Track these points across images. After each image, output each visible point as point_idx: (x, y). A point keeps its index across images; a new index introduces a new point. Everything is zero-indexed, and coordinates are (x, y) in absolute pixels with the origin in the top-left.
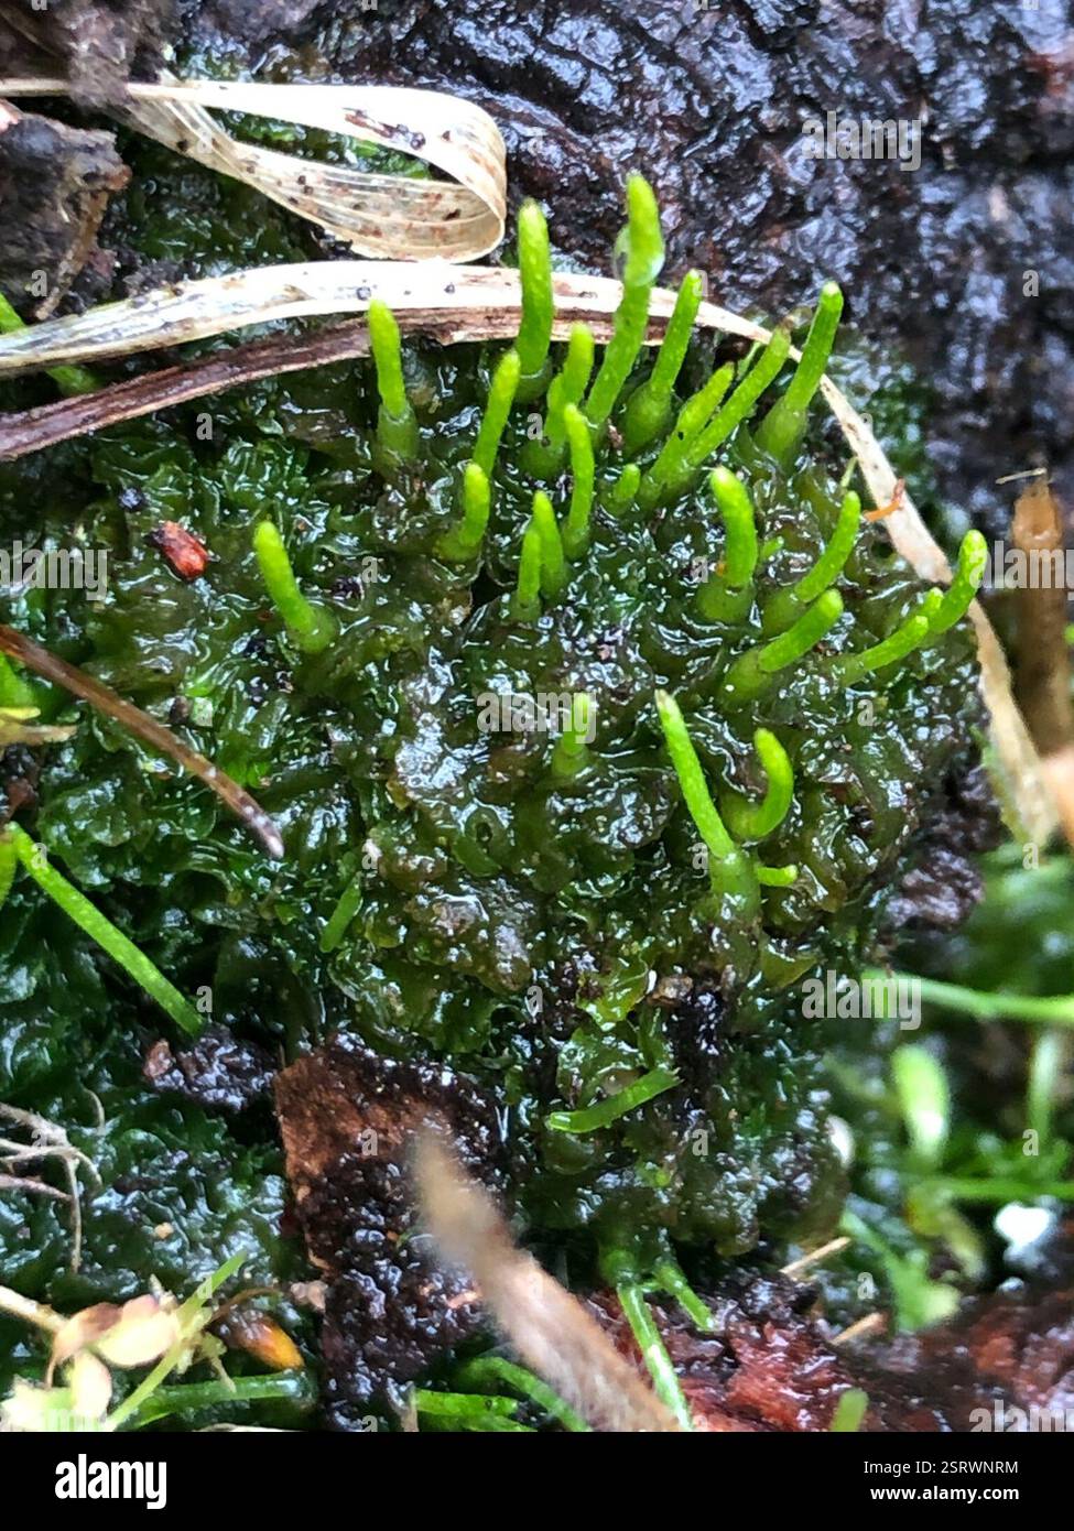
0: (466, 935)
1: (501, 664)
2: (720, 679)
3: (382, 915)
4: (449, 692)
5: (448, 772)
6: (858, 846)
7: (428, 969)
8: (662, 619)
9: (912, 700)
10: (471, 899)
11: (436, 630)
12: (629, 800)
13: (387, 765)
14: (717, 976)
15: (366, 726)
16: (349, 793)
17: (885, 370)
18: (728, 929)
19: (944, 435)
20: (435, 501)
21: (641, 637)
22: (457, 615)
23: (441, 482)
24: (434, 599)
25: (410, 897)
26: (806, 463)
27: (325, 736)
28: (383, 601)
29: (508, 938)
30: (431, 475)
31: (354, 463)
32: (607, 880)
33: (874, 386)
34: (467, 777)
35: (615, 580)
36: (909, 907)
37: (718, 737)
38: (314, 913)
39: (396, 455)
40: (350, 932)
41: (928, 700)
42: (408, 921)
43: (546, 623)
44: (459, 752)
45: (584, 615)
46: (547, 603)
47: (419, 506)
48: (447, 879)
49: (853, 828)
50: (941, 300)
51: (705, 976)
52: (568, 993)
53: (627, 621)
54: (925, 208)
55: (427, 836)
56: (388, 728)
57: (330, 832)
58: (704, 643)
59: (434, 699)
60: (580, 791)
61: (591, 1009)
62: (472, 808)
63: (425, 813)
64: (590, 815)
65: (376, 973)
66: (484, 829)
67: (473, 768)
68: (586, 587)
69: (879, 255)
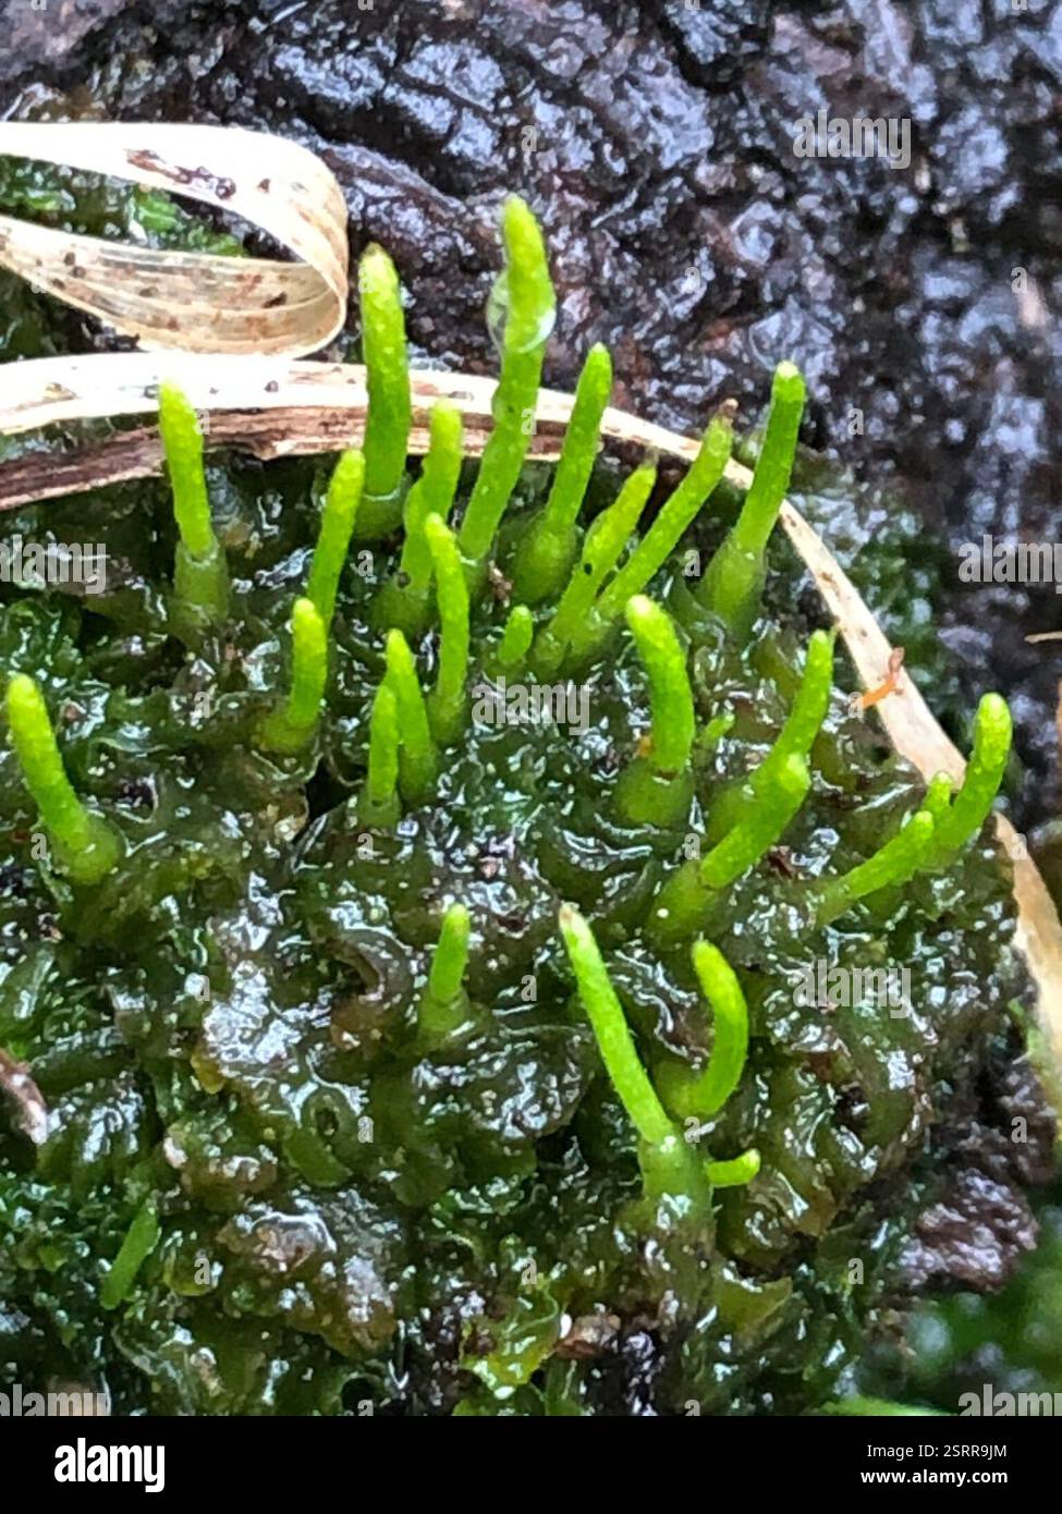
0: (305, 1271)
1: (347, 888)
2: (650, 901)
3: (188, 1251)
4: (277, 932)
5: (276, 1041)
6: (851, 1144)
7: (250, 1323)
8: (566, 823)
9: (920, 949)
10: (312, 1220)
11: (258, 850)
12: (528, 1070)
13: (192, 1035)
14: (652, 1309)
15: (165, 985)
16: (143, 1084)
17: (878, 516)
18: (668, 1243)
19: (966, 619)
20: (255, 675)
21: (540, 848)
22: (287, 828)
23: (262, 649)
24: (256, 806)
25: (226, 1217)
26: (765, 628)
27: (105, 1005)
28: (184, 812)
29: (362, 1274)
30: (249, 641)
31: (143, 626)
32: (499, 1188)
33: (863, 538)
34: (301, 1049)
35: (503, 771)
36: (933, 1259)
37: (649, 983)
38: (94, 1255)
39: (201, 611)
40: (143, 1278)
41: (943, 950)
42: (221, 1255)
43: (409, 829)
44: (291, 1014)
45: (461, 820)
46: (411, 802)
47: (234, 680)
48: (275, 1191)
49: (842, 1116)
50: (956, 430)
51: (635, 1311)
52: (449, 1352)
53: (521, 825)
54: (929, 306)
55: (248, 1128)
56: (195, 985)
57: (115, 1138)
58: (627, 853)
59: (256, 944)
60: (456, 1055)
61: (481, 1368)
62: (310, 1088)
63: (245, 1094)
64: (471, 1092)
65: (182, 1336)
66: (326, 1117)
67: (310, 1034)
68: (464, 777)
69: (867, 365)
